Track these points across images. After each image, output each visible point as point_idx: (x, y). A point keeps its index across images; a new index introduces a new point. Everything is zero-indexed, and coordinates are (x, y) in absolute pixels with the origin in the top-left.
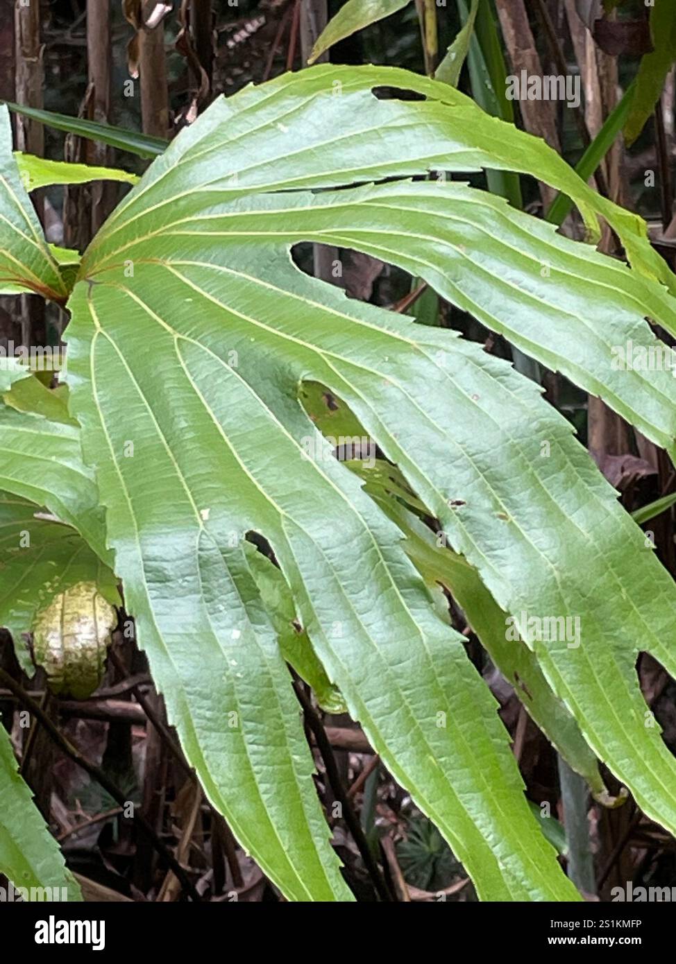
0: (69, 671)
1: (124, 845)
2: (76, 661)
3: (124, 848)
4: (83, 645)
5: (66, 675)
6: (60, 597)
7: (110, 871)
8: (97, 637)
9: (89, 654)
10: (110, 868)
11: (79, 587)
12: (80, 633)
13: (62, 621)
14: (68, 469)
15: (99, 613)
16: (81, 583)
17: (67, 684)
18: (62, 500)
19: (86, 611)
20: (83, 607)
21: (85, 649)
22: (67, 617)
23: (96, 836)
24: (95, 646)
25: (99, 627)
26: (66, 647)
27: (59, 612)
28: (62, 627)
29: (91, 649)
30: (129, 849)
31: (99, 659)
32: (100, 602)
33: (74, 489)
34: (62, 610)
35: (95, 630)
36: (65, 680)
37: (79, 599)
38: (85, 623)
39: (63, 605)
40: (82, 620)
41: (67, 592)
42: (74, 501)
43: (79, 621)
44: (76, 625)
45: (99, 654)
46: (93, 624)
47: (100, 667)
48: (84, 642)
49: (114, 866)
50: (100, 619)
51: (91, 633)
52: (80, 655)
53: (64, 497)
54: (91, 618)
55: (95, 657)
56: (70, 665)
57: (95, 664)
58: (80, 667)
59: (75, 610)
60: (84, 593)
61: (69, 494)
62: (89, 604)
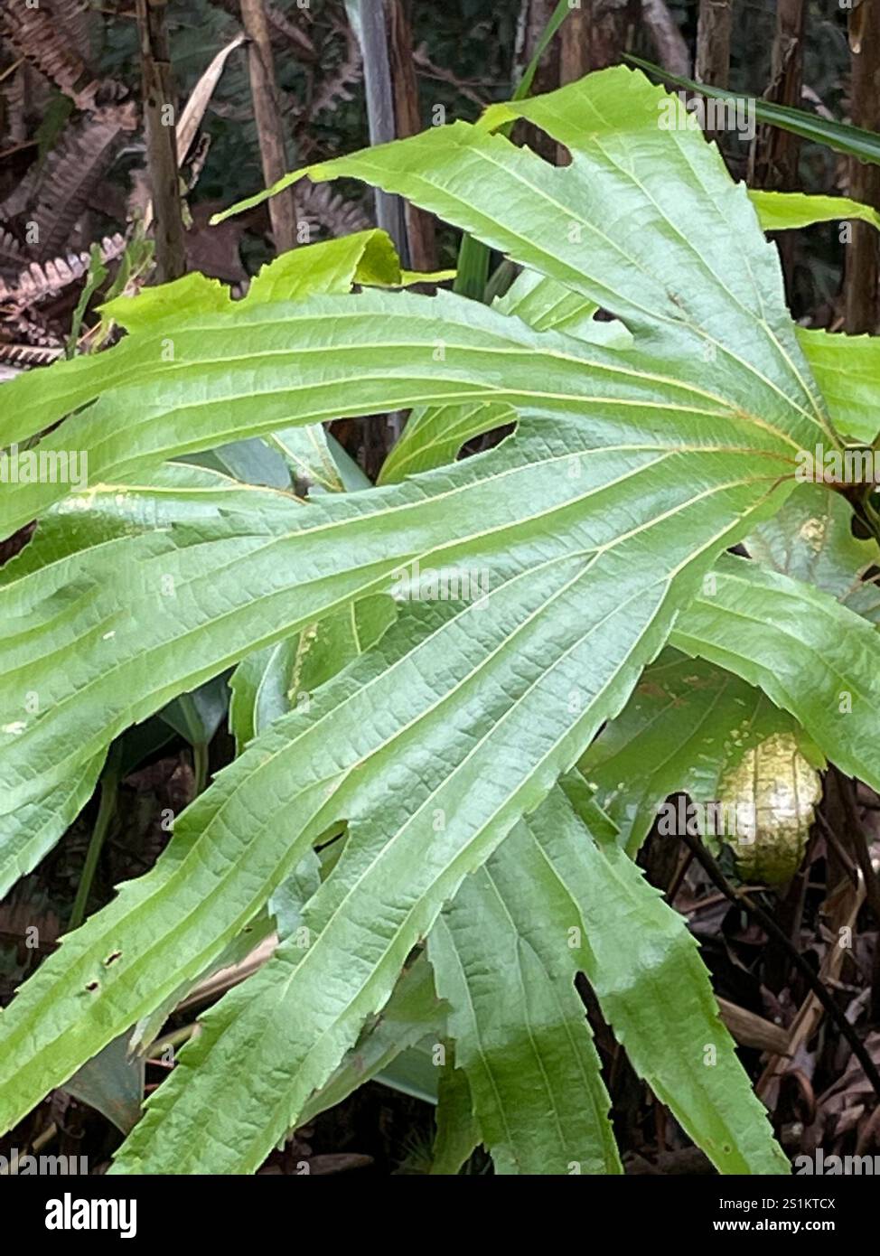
0: (762, 854)
1: (754, 931)
2: (771, 842)
3: (752, 935)
4: (780, 823)
5: (759, 859)
6: (752, 753)
7: (737, 966)
8: (797, 813)
9: (788, 834)
10: (736, 961)
11: (774, 742)
12: (778, 808)
13: (755, 790)
14: (788, 637)
15: (801, 781)
16: (776, 735)
17: (758, 870)
18: (779, 677)
19: (785, 779)
20: (781, 773)
21: (783, 829)
22: (762, 785)
23: (720, 919)
24: (795, 825)
25: (801, 801)
26: (760, 824)
27: (751, 777)
28: (755, 797)
29: (790, 829)
30: (759, 936)
31: (799, 841)
32: (802, 765)
33: (793, 663)
34: (756, 774)
35: (795, 804)
36: (757, 864)
37: (776, 760)
38: (784, 795)
39: (756, 766)
40: (781, 791)
41: (760, 747)
42: (794, 678)
43: (776, 791)
44: (773, 796)
45: (800, 835)
46: (792, 796)
47: (800, 851)
48: (782, 820)
49: (740, 958)
50: (802, 790)
51: (791, 808)
52: (776, 835)
53: (783, 674)
54: (791, 789)
55: (795, 838)
56: (764, 848)
57: (794, 846)
58: (776, 849)
59: (772, 776)
60: (781, 752)
61: (787, 669)
62: (788, 768)
